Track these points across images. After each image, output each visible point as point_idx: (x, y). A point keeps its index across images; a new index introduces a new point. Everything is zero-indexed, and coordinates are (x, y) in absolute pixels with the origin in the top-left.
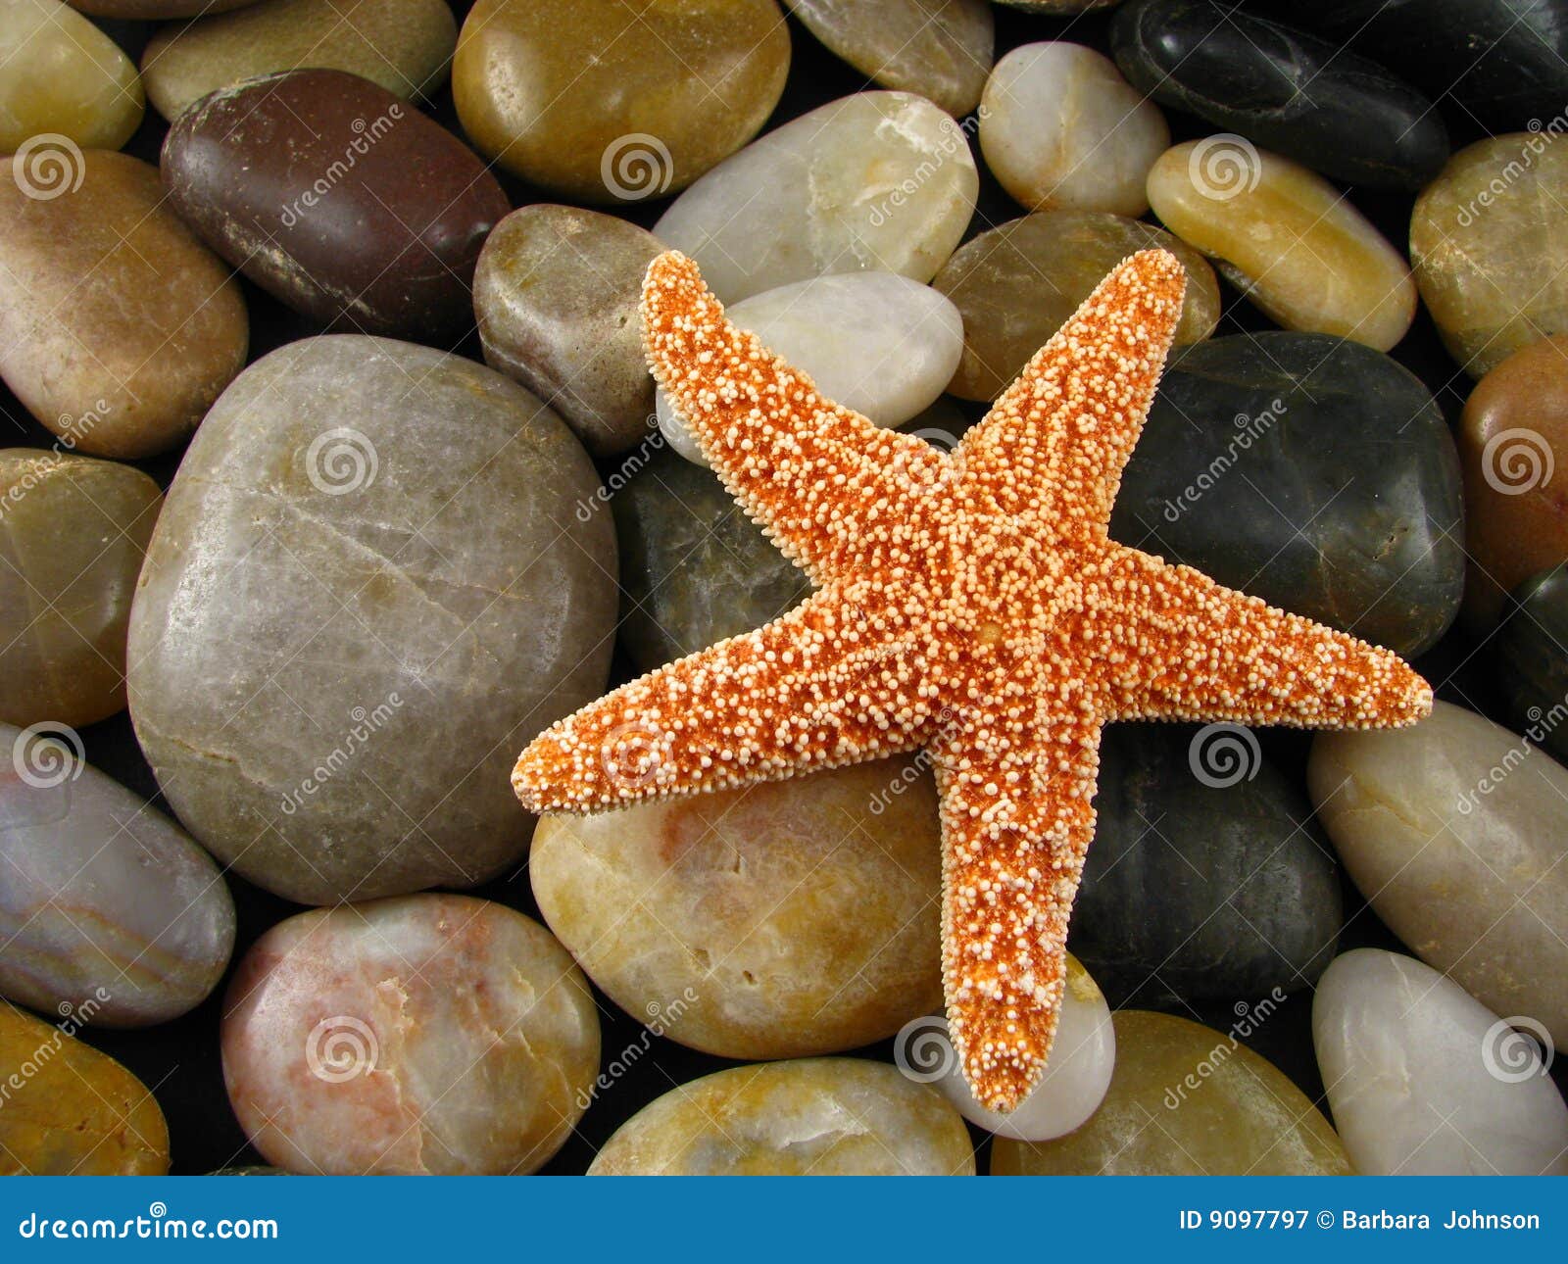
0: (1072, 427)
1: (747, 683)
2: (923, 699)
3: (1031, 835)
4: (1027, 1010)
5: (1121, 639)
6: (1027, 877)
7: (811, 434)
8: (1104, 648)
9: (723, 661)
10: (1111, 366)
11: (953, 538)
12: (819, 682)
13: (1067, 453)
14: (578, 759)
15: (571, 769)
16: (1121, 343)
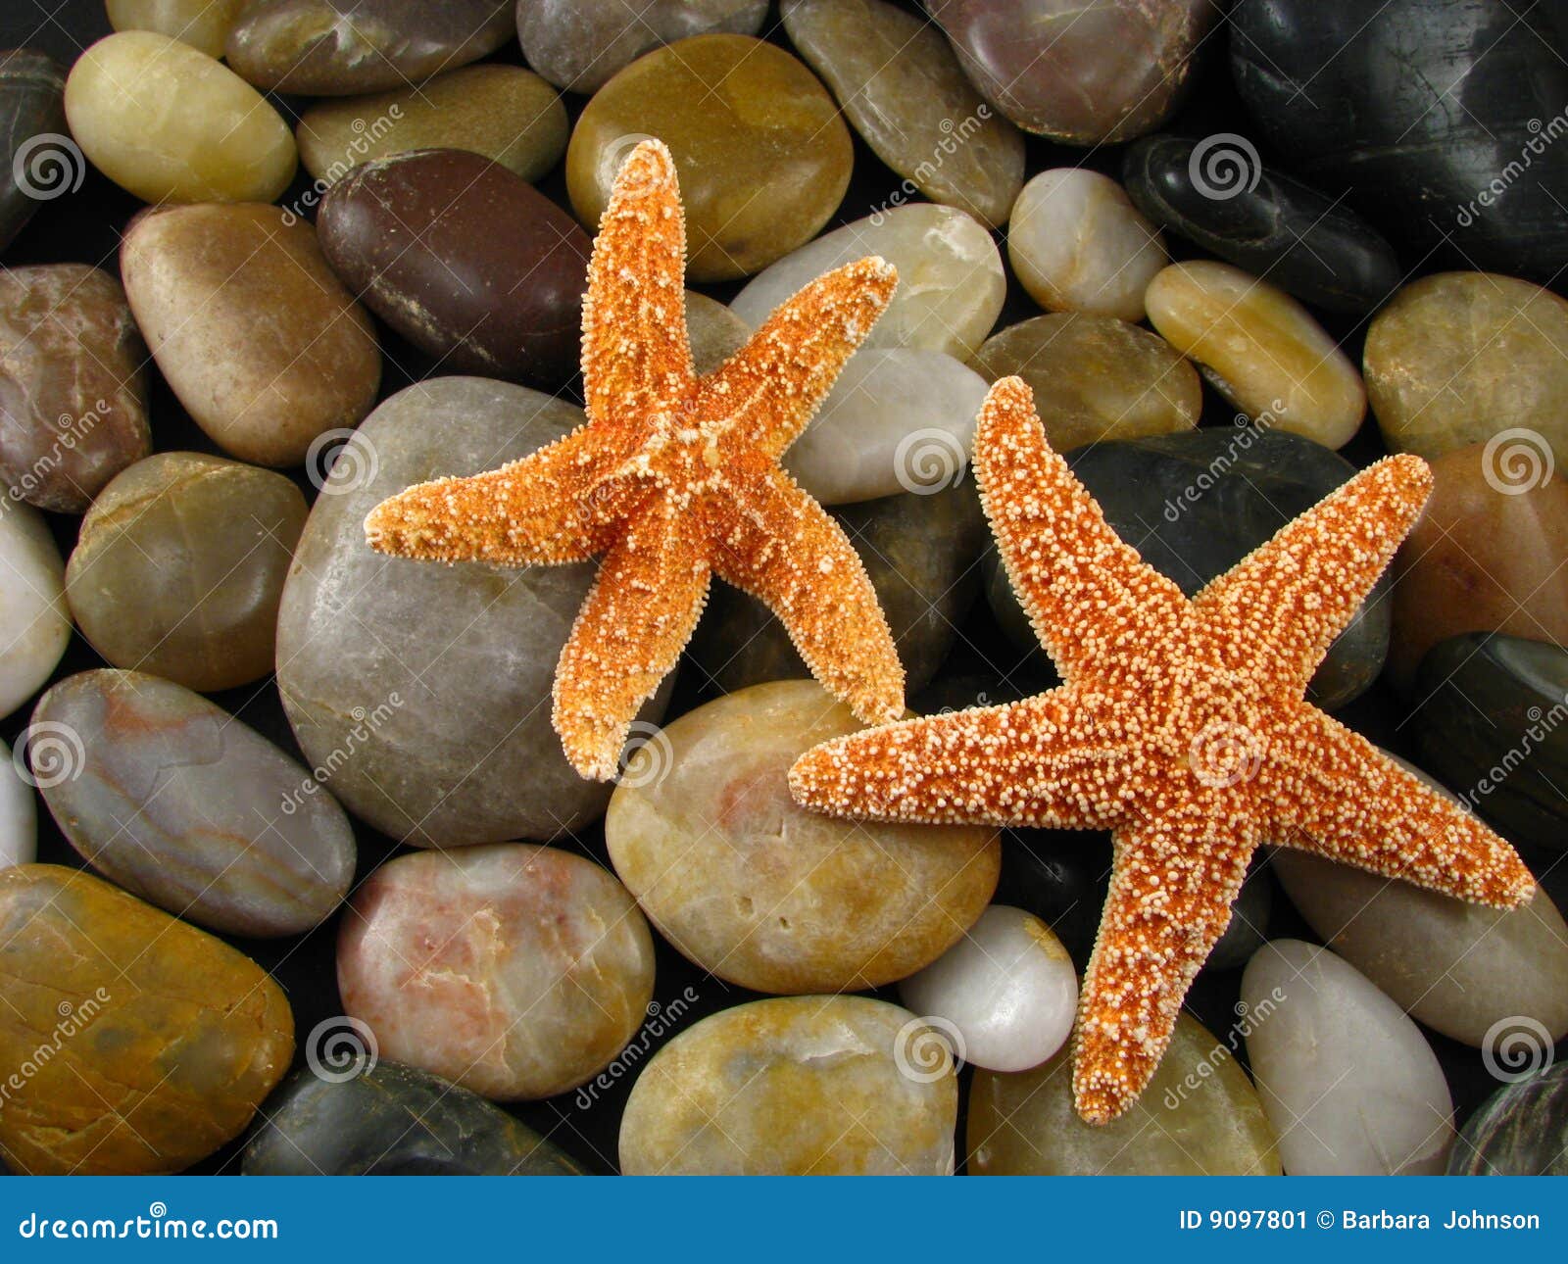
0: (1299, 601)
1: (989, 751)
2: (1119, 799)
3: (1175, 923)
4: (1134, 1054)
5: (1289, 788)
6: (1163, 954)
7: (1089, 559)
8: (1274, 793)
9: (974, 728)
10: (1347, 553)
11: (1178, 679)
12: (1044, 765)
13: (1289, 624)
14: (844, 776)
15: (837, 781)
16: (1361, 535)
